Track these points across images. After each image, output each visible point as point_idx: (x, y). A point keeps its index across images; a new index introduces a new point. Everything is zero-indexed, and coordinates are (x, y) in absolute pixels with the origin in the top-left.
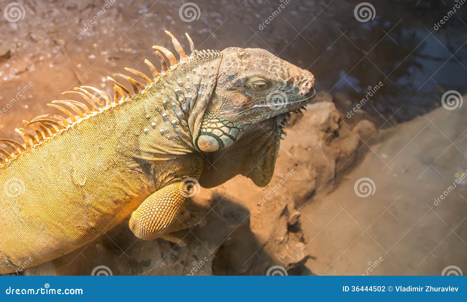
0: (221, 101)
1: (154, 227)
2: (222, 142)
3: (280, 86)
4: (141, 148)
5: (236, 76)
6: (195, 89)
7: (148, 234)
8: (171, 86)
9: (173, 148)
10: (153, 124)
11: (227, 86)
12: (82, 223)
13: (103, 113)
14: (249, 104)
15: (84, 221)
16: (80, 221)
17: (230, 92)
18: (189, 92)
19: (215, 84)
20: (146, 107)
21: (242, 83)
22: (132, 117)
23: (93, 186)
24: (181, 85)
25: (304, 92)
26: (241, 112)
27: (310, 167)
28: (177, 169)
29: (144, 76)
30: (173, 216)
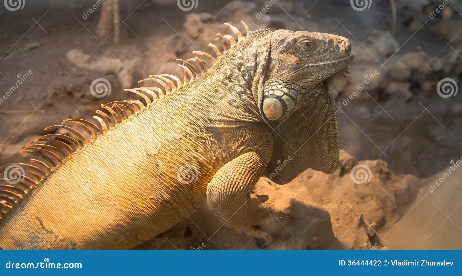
0: (277, 64)
1: (231, 189)
2: (284, 102)
3: (324, 46)
4: (212, 117)
5: (286, 40)
6: (253, 59)
7: (225, 197)
8: (233, 61)
9: (241, 115)
10: (220, 95)
11: (280, 49)
12: (156, 194)
13: (175, 92)
14: (301, 63)
15: (158, 192)
16: (153, 193)
17: (283, 54)
18: (249, 62)
19: (269, 49)
20: (213, 81)
21: (291, 45)
22: (201, 91)
23: (166, 155)
24: (241, 58)
25: (344, 48)
26: (296, 71)
27: (374, 199)
28: (248, 137)
29: (209, 55)
30: (249, 180)
